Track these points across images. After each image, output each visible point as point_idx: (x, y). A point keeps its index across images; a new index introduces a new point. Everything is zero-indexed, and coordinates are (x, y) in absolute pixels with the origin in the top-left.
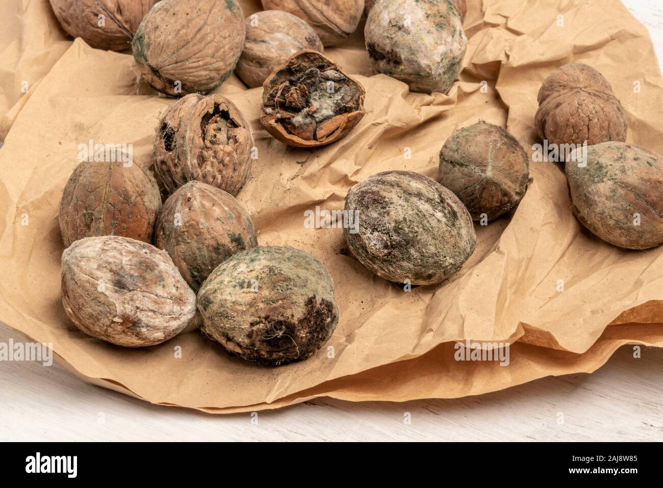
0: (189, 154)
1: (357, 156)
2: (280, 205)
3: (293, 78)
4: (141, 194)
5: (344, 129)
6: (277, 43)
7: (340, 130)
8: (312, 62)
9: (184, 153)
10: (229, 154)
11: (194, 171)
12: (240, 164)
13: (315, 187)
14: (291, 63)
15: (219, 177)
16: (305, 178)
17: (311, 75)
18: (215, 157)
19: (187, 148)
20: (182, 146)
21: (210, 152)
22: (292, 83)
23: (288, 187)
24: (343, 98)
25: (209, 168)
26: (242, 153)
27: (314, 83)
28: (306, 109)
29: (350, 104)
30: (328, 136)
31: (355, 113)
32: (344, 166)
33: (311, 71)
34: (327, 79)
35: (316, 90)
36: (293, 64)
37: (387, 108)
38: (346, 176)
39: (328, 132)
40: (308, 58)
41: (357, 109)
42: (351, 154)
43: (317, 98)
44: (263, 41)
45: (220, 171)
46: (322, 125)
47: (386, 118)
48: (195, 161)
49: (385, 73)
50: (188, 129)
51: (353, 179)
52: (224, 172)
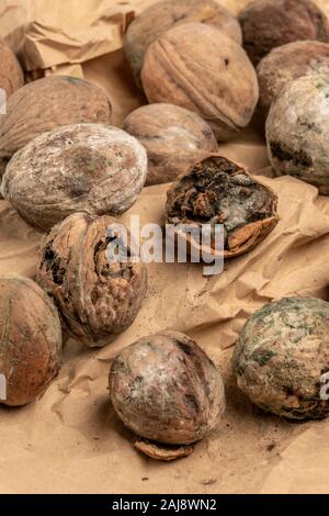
0: (82, 290)
1: (265, 268)
2: (187, 323)
3: (200, 184)
4: (43, 329)
5: (259, 236)
6: (172, 138)
7: (254, 238)
8: (218, 167)
9: (77, 289)
10: (125, 289)
11: (87, 308)
12: (136, 297)
13: (221, 304)
14: (195, 168)
15: (114, 313)
16: (213, 294)
17: (220, 180)
18: (110, 293)
19: (80, 284)
20: (74, 281)
21: (105, 288)
22: (200, 190)
23: (195, 304)
24: (254, 205)
25: (103, 304)
26: (138, 287)
27: (223, 188)
28: (216, 217)
29: (264, 210)
30: (241, 245)
31: (268, 220)
32: (253, 279)
33: (220, 176)
34: (237, 184)
35: (225, 196)
36: (198, 169)
37: (298, 215)
38: (254, 291)
39: (242, 241)
40: (214, 162)
41: (270, 215)
42: (260, 267)
43: (226, 204)
44: (157, 137)
45: (115, 307)
46: (234, 234)
47: (298, 226)
48: (89, 298)
49: (292, 175)
50: (80, 262)
51: (261, 293)
52: (120, 308)
